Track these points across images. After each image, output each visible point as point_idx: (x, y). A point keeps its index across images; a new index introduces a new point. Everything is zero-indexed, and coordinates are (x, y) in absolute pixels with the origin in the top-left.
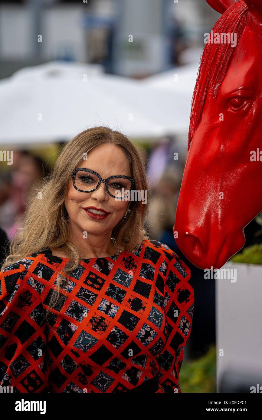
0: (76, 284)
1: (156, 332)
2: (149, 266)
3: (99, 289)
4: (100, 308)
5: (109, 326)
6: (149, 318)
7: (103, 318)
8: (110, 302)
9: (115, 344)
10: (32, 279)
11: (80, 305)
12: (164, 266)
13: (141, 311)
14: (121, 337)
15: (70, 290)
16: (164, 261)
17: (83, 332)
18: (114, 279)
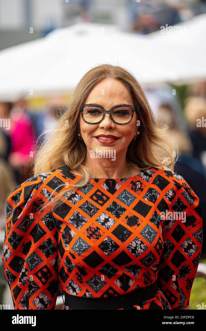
0: (82, 198)
1: (146, 246)
2: (154, 191)
3: (102, 205)
4: (98, 220)
5: (103, 235)
6: (141, 233)
7: (98, 228)
8: (109, 216)
9: (106, 252)
10: (45, 189)
11: (81, 216)
12: (171, 193)
13: (136, 226)
14: (112, 246)
15: (75, 202)
16: (172, 189)
17: (80, 238)
18: (118, 198)
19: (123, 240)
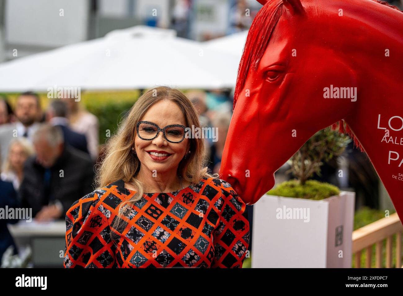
0: (138, 212)
1: (199, 257)
2: (205, 202)
3: (156, 218)
4: (154, 234)
5: (159, 249)
6: (195, 245)
7: (154, 243)
8: (164, 230)
9: (162, 264)
10: (102, 206)
11: (137, 231)
12: (220, 202)
13: (190, 238)
14: (168, 258)
15: (131, 218)
16: (220, 198)
17: (137, 252)
18: (171, 211)
19: (178, 252)
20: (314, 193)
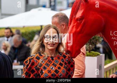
2: (63, 59)
5: (52, 72)
6: (62, 71)
7: (50, 70)
8: (53, 67)
10: (35, 60)
13: (60, 69)
14: (54, 75)
16: (67, 58)
17: (46, 73)
19: (57, 73)
20: (93, 55)
